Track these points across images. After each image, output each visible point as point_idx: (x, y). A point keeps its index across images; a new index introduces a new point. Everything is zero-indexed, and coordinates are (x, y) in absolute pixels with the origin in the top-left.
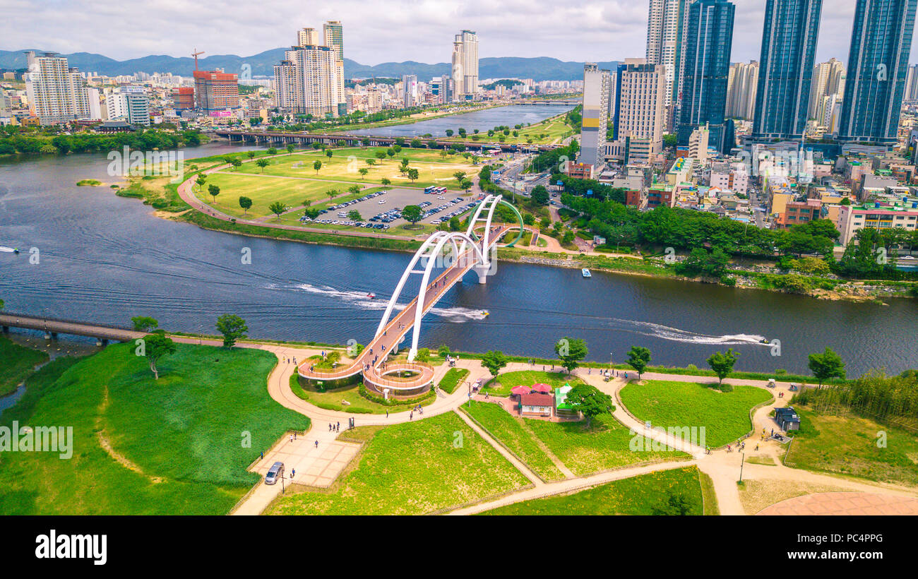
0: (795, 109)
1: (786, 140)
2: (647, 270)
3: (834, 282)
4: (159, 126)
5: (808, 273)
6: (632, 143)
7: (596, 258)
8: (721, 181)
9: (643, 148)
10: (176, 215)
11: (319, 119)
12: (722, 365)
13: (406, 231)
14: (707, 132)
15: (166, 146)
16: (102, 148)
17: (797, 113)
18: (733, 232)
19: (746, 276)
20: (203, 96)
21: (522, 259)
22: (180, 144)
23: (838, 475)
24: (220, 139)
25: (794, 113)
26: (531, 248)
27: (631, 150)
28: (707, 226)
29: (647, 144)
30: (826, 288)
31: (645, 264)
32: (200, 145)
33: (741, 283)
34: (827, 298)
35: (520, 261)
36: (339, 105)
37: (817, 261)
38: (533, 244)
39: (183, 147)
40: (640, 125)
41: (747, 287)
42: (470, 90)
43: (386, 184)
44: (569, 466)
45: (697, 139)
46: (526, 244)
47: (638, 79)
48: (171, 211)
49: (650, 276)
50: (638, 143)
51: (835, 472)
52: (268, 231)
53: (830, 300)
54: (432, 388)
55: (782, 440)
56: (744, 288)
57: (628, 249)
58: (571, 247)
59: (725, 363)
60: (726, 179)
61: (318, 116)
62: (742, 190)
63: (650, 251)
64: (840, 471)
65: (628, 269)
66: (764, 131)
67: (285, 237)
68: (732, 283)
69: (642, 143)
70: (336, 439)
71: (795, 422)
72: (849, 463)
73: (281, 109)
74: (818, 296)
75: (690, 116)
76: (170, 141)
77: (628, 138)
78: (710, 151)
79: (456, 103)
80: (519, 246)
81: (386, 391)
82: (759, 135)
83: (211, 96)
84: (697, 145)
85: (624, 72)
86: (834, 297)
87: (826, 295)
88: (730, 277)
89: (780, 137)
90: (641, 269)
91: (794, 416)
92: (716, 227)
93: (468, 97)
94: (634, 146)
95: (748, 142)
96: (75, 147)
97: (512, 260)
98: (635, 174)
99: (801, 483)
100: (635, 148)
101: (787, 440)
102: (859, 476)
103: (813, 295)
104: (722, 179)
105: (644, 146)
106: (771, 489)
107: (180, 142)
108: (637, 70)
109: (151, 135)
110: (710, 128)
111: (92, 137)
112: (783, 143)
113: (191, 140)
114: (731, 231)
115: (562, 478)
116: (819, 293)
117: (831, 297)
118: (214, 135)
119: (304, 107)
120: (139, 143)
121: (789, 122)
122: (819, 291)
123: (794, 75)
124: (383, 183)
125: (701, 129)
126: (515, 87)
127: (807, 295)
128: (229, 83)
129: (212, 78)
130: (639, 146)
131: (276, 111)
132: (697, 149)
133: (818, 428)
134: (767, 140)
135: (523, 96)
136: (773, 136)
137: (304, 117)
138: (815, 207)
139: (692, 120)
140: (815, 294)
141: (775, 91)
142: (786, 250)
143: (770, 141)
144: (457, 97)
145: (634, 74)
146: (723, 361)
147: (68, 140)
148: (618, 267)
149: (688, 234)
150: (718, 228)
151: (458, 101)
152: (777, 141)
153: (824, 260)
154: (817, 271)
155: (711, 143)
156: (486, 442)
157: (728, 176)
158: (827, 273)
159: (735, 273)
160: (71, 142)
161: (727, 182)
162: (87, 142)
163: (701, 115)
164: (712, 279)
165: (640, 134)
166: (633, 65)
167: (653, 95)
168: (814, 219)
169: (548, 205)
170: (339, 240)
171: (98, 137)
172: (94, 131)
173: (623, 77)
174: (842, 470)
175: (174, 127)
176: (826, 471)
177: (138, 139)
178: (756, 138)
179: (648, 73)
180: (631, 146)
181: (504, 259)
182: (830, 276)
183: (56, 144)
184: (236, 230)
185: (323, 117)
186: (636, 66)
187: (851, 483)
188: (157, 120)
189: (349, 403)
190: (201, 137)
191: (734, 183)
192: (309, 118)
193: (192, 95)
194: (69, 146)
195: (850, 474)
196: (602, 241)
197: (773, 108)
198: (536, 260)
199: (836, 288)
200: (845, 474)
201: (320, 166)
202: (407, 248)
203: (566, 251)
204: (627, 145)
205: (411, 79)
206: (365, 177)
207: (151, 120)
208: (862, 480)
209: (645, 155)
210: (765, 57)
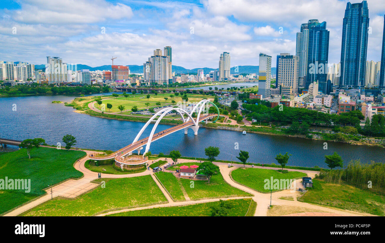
0: (358, 74)
1: (355, 88)
2: (272, 132)
3: (360, 137)
4: (94, 85)
5: (348, 134)
6: (282, 88)
7: (251, 127)
8: (318, 101)
9: (288, 90)
10: (83, 111)
11: (160, 85)
12: (282, 160)
13: (172, 117)
14: (318, 85)
15: (95, 92)
16: (70, 92)
17: (359, 76)
18: (312, 115)
19: (318, 134)
20: (115, 75)
21: (218, 127)
22: (101, 92)
23: (324, 206)
24: (118, 91)
25: (358, 77)
26: (224, 123)
27: (282, 91)
28: (300, 113)
29: (289, 88)
30: (356, 140)
31: (272, 130)
32: (109, 92)
33: (315, 137)
34: (355, 144)
35: (217, 128)
36: (169, 80)
37: (352, 128)
38: (225, 122)
39: (102, 93)
40: (287, 81)
41: (318, 139)
42: (227, 76)
43: (173, 103)
44: (190, 196)
45: (312, 87)
46: (222, 122)
47: (286, 61)
48: (81, 110)
49: (274, 134)
50: (285, 88)
51: (323, 205)
52: (115, 117)
53: (357, 145)
54: (145, 166)
55: (302, 191)
56: (316, 139)
57: (266, 124)
58: (241, 123)
59: (283, 159)
60: (321, 100)
61: (160, 84)
62: (328, 105)
63: (275, 125)
64: (326, 204)
65: (264, 132)
66: (344, 84)
67: (121, 119)
68: (311, 137)
69: (287, 88)
70: (90, 182)
71: (310, 183)
72: (333, 201)
73: (145, 80)
74: (351, 143)
75: (311, 78)
76: (97, 90)
77: (281, 86)
78: (320, 92)
79: (220, 81)
80: (218, 122)
81: (122, 165)
82: (342, 86)
83: (117, 75)
84: (313, 89)
85: (280, 59)
86: (359, 144)
87: (355, 143)
88: (310, 135)
89: (352, 87)
90: (270, 132)
91: (310, 181)
92: (304, 113)
93: (226, 79)
94: (283, 89)
95: (338, 89)
96: (59, 92)
97: (213, 128)
98: (277, 97)
99: (303, 208)
100: (284, 90)
101: (305, 191)
102: (336, 207)
103: (349, 143)
104: (318, 100)
105: (288, 89)
106: (286, 209)
107: (101, 91)
108: (285, 58)
109: (89, 88)
110: (319, 83)
111: (66, 88)
112: (353, 89)
113: (105, 91)
114: (311, 114)
115: (185, 200)
116: (352, 142)
117: (358, 144)
118: (115, 89)
119: (155, 80)
120: (85, 91)
121: (355, 80)
122: (352, 141)
123: (357, 60)
124: (172, 102)
125: (315, 83)
126: (247, 76)
127: (346, 143)
128: (125, 70)
129: (118, 68)
130: (286, 89)
131: (143, 81)
132: (312, 91)
133: (323, 187)
134: (346, 88)
135: (250, 79)
136: (349, 86)
137: (154, 84)
138: (352, 105)
139: (311, 80)
140: (350, 143)
141: (348, 66)
142: (337, 123)
143: (347, 89)
144: (221, 79)
145: (284, 59)
146: (282, 158)
147: (57, 89)
148: (260, 131)
149: (292, 116)
150: (305, 113)
151: (221, 80)
152: (351, 88)
153: (355, 127)
154: (352, 133)
155: (319, 89)
156: (157, 186)
157: (321, 99)
158: (357, 133)
159: (313, 133)
160: (58, 90)
161: (321, 101)
162: (64, 90)
163: (315, 77)
164: (302, 136)
165: (287, 85)
166: (284, 56)
167: (292, 68)
168: (352, 111)
169: (238, 109)
170: (143, 119)
171: (69, 88)
172: (68, 86)
173: (279, 61)
174: (328, 204)
175: (100, 86)
176: (319, 204)
177: (84, 89)
178: (341, 87)
179: (290, 59)
180: (282, 89)
181: (210, 127)
182: (358, 135)
183: (52, 90)
184: (102, 116)
185: (162, 84)
186: (285, 56)
187: (330, 209)
188: (94, 83)
189: (105, 170)
190: (109, 89)
191: (324, 102)
192: (156, 84)
193: (110, 75)
194: (57, 91)
195: (331, 206)
196: (255, 121)
197: (348, 74)
198: (224, 128)
199: (360, 140)
200: (329, 205)
201: (149, 97)
202: (170, 123)
203: (238, 125)
204: (280, 89)
205: (201, 71)
206: (167, 101)
207: (91, 83)
208: (336, 208)
209: (289, 93)
210: (343, 52)
